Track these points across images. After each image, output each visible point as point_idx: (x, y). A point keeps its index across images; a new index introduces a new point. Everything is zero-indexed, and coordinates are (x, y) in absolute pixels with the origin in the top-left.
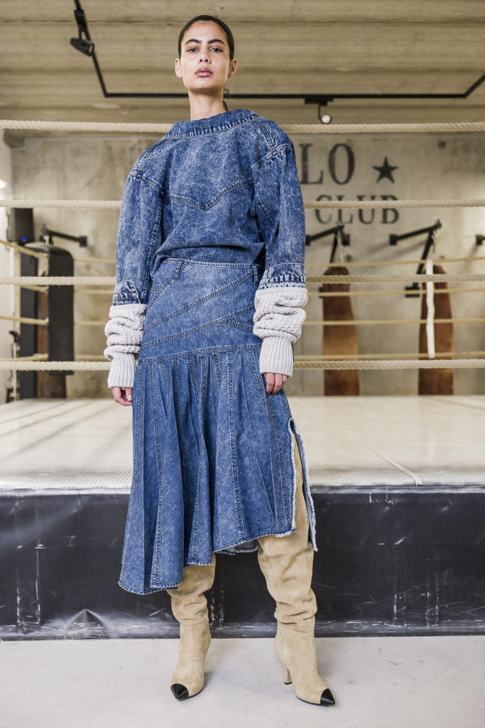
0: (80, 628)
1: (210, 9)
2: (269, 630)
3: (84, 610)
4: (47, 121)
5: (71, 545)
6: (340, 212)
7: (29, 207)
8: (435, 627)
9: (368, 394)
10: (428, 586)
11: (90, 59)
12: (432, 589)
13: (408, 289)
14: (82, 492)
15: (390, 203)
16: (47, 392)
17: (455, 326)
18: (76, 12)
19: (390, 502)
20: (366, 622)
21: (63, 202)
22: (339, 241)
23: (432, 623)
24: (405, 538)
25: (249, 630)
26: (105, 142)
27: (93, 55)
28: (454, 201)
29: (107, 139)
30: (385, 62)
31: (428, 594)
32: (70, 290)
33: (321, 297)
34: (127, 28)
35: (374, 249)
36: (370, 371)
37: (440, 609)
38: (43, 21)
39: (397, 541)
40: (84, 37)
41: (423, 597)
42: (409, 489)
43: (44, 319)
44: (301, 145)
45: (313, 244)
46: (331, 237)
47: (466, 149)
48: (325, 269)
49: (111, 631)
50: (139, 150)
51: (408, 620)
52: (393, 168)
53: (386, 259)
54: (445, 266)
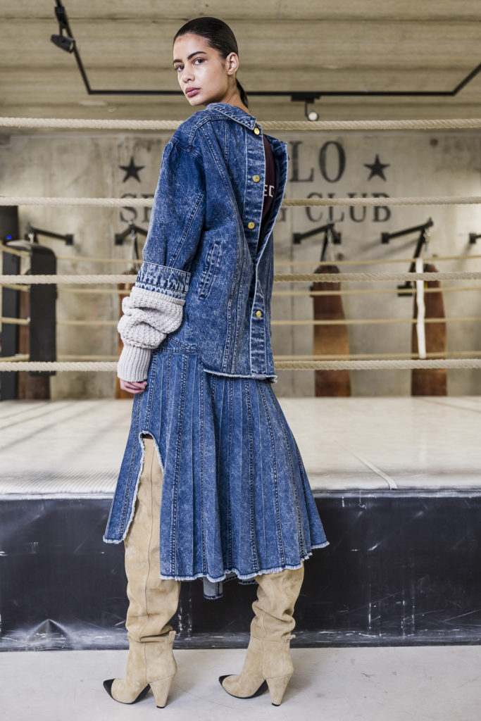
0: (43, 639)
1: (195, 7)
2: (239, 640)
3: (47, 621)
4: (33, 118)
5: (34, 552)
6: (331, 209)
7: (13, 205)
8: (411, 636)
9: (360, 395)
10: (403, 594)
11: (72, 55)
12: (407, 597)
13: (400, 287)
14: (45, 497)
15: (381, 201)
16: (28, 393)
17: (448, 326)
18: (56, 9)
19: (363, 506)
20: (339, 632)
21: (49, 200)
22: (330, 239)
23: (408, 632)
24: (379, 544)
25: (219, 640)
26: (93, 139)
27: (75, 51)
28: (446, 198)
29: (94, 136)
30: (373, 60)
31: (404, 602)
32: (52, 288)
33: (312, 296)
34: (111, 25)
35: (366, 248)
36: (362, 371)
37: (415, 618)
38: (27, 18)
39: (371, 547)
40: (65, 34)
41: (398, 605)
42: (383, 493)
43: (26, 318)
44: (291, 143)
45: (304, 242)
46: (321, 236)
47: (458, 146)
48: (316, 267)
49: (75, 642)
50: (127, 147)
51: (383, 630)
52: (384, 166)
53: (378, 257)
54: (437, 264)
